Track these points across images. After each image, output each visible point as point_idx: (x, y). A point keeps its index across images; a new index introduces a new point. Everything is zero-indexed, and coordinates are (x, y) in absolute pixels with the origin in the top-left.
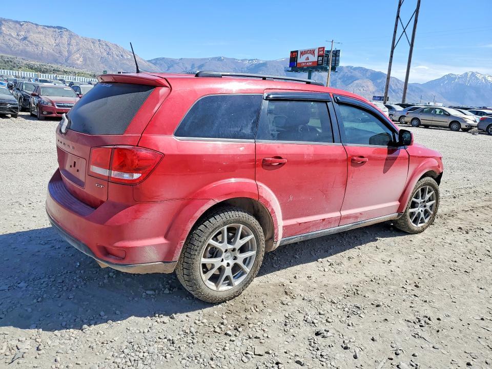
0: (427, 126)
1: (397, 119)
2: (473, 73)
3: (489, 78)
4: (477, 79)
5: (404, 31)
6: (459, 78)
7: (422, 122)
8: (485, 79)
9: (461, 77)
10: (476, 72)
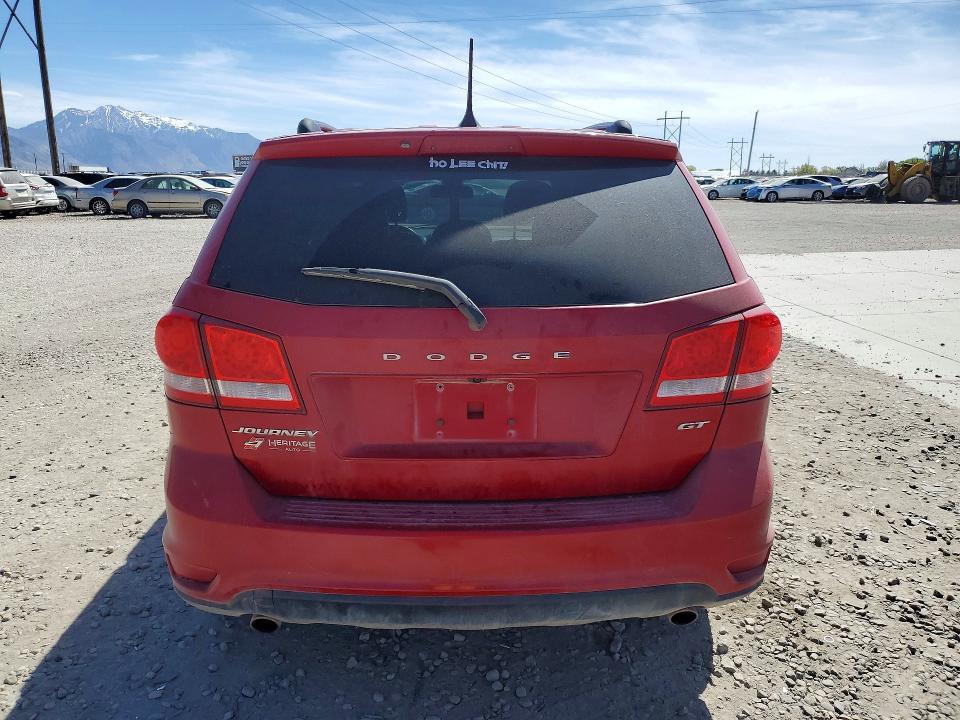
0: (156, 215)
1: (87, 206)
2: (113, 108)
3: (143, 117)
4: (125, 120)
5: (13, 14)
6: (90, 117)
7: (151, 207)
8: (138, 121)
9: (94, 116)
10: (119, 107)
